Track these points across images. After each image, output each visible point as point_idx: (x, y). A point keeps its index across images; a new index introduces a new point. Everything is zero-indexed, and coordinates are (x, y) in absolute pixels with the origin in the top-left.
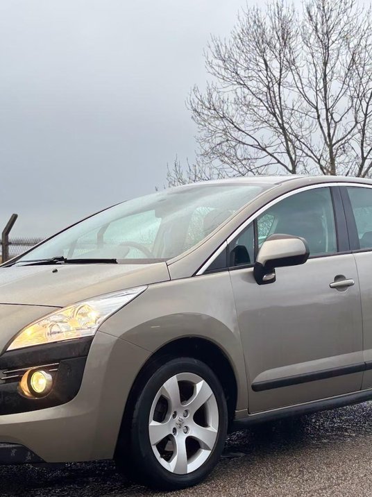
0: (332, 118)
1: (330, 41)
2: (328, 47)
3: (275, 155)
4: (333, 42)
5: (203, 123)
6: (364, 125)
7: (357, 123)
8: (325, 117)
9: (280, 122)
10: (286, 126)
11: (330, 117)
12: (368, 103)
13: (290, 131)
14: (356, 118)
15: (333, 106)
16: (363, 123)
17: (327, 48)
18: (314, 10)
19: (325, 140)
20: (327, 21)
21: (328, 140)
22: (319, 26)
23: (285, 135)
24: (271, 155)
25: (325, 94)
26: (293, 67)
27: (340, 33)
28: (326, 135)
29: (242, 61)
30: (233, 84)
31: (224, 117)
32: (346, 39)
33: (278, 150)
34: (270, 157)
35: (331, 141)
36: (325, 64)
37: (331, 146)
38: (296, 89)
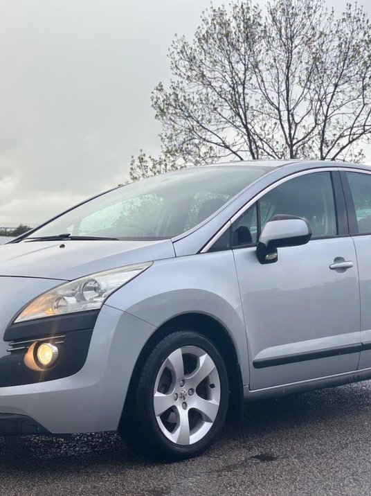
0: (293, 119)
1: (293, 45)
2: (292, 51)
3: (238, 153)
4: (296, 47)
5: (168, 122)
6: (324, 126)
7: (316, 124)
8: (287, 118)
9: (244, 122)
10: (249, 126)
11: (291, 118)
12: (328, 106)
13: (253, 131)
14: (316, 121)
15: (294, 109)
16: (323, 124)
17: (289, 51)
18: (279, 15)
19: (286, 139)
20: (291, 26)
21: (289, 140)
22: (283, 31)
23: (249, 135)
24: (234, 153)
25: (288, 96)
26: (257, 70)
27: (303, 38)
28: (288, 135)
29: (208, 63)
30: (199, 84)
31: (190, 116)
32: (308, 43)
33: (242, 149)
34: (234, 155)
35: (291, 141)
36: (288, 67)
37: (291, 146)
38: (260, 91)
